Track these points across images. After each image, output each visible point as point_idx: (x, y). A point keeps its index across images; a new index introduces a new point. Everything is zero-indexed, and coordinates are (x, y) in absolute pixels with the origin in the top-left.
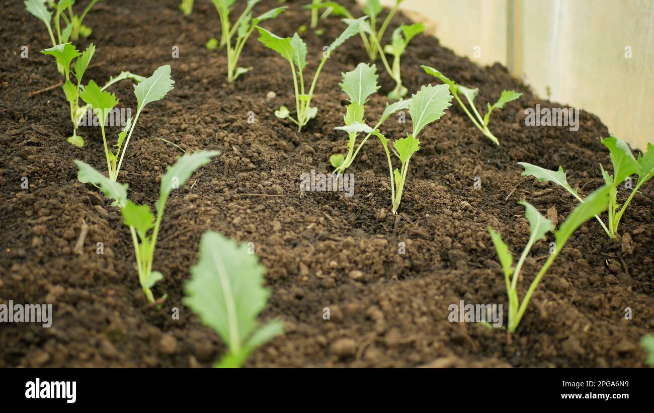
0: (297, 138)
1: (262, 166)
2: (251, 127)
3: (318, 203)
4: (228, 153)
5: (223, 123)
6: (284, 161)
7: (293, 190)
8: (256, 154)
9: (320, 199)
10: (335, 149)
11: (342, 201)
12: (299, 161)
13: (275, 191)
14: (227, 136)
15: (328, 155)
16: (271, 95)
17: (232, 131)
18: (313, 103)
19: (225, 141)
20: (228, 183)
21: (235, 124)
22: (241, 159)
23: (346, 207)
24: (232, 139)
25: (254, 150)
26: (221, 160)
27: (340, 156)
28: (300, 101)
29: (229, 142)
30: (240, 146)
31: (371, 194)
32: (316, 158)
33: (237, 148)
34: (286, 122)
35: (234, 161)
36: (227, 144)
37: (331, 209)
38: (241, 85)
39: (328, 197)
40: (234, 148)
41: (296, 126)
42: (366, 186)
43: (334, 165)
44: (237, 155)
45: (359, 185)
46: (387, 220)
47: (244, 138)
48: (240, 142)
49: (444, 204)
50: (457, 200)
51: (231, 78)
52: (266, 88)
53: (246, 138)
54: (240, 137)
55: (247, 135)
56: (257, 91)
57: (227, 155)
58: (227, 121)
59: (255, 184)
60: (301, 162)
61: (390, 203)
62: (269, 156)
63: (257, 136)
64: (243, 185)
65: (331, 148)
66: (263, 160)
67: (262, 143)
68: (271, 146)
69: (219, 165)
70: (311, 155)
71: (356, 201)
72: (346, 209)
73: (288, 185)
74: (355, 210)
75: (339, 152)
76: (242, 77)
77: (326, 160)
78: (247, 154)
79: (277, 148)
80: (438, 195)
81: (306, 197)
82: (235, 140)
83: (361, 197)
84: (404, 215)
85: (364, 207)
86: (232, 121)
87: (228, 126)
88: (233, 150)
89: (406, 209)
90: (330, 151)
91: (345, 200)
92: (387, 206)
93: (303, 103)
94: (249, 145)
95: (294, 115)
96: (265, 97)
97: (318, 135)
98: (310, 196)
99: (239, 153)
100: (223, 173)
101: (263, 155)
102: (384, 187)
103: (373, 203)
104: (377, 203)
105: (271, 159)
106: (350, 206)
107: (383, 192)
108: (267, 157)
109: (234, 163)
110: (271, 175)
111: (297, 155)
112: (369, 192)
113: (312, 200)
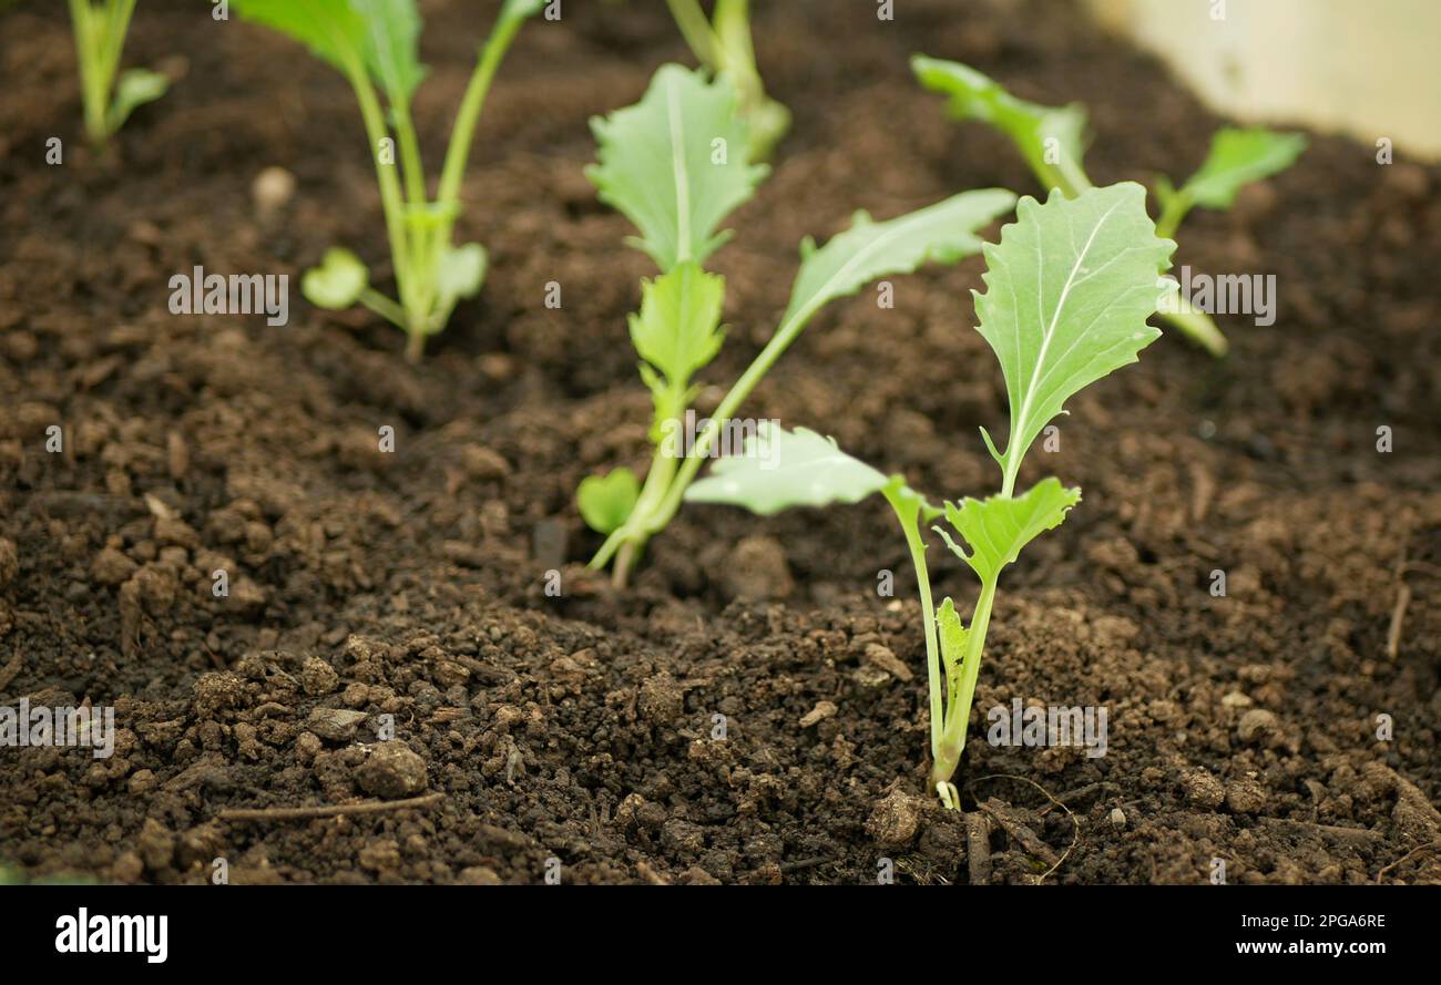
0: (414, 391)
1: (296, 583)
2: (217, 377)
3: (593, 784)
4: (128, 530)
5: (90, 361)
6: (387, 544)
7: (469, 743)
8: (257, 530)
9: (600, 767)
10: (591, 448)
11: (701, 764)
12: (451, 530)
13: (391, 778)
14: (114, 435)
15: (566, 477)
16: (273, 186)
17: (134, 403)
18: (464, 232)
19: (110, 465)
20: (152, 738)
21: (144, 369)
22: (191, 557)
23: (723, 791)
24: (141, 449)
25: (247, 506)
26: (102, 575)
27: (621, 479)
28: (408, 236)
29: (127, 469)
30: (179, 486)
31: (823, 710)
32: (519, 501)
33: (166, 501)
34: (357, 319)
35: (164, 581)
36: (118, 482)
37: (654, 812)
38: (144, 148)
39: (632, 748)
40: (157, 506)
41: (397, 331)
42: (795, 668)
43: (597, 520)
44: (171, 543)
45: (763, 670)
46: (924, 840)
47: (189, 436)
48: (178, 464)
49: (1157, 723)
50: (1201, 693)
51: (98, 117)
52: (246, 156)
53: (202, 435)
54: (175, 441)
55: (201, 424)
56: (209, 169)
57: (127, 545)
58: (104, 352)
59: (281, 728)
60: (457, 537)
61: (918, 748)
62: (317, 529)
63: (248, 424)
64: (222, 737)
65: (574, 446)
66: (295, 553)
67: (276, 455)
68: (317, 457)
69: (92, 606)
70: (493, 489)
71: (766, 754)
72: (722, 799)
73: (441, 714)
74: (770, 804)
75: (610, 458)
76: (143, 115)
77: (561, 504)
78: (216, 534)
79: (344, 468)
80: (1121, 680)
81: (535, 770)
82: (154, 454)
83: (779, 724)
84: (997, 809)
85: (809, 781)
86: (131, 352)
87: (114, 376)
88: (146, 513)
89: (999, 769)
90: (576, 458)
91: (716, 756)
92: (908, 764)
93: (420, 238)
94: (219, 472)
95: (386, 283)
96: (249, 202)
97: (496, 365)
98: (551, 758)
99: (181, 530)
100: (115, 646)
101: (290, 532)
102: (877, 668)
103: (844, 756)
104: (857, 752)
105: (330, 538)
106: (745, 785)
107: (876, 694)
108: (305, 536)
109: (164, 590)
110: (351, 660)
111: (441, 502)
112: (810, 697)
113: (563, 777)
